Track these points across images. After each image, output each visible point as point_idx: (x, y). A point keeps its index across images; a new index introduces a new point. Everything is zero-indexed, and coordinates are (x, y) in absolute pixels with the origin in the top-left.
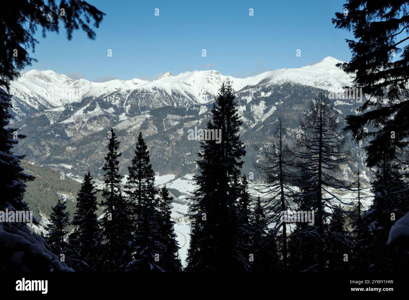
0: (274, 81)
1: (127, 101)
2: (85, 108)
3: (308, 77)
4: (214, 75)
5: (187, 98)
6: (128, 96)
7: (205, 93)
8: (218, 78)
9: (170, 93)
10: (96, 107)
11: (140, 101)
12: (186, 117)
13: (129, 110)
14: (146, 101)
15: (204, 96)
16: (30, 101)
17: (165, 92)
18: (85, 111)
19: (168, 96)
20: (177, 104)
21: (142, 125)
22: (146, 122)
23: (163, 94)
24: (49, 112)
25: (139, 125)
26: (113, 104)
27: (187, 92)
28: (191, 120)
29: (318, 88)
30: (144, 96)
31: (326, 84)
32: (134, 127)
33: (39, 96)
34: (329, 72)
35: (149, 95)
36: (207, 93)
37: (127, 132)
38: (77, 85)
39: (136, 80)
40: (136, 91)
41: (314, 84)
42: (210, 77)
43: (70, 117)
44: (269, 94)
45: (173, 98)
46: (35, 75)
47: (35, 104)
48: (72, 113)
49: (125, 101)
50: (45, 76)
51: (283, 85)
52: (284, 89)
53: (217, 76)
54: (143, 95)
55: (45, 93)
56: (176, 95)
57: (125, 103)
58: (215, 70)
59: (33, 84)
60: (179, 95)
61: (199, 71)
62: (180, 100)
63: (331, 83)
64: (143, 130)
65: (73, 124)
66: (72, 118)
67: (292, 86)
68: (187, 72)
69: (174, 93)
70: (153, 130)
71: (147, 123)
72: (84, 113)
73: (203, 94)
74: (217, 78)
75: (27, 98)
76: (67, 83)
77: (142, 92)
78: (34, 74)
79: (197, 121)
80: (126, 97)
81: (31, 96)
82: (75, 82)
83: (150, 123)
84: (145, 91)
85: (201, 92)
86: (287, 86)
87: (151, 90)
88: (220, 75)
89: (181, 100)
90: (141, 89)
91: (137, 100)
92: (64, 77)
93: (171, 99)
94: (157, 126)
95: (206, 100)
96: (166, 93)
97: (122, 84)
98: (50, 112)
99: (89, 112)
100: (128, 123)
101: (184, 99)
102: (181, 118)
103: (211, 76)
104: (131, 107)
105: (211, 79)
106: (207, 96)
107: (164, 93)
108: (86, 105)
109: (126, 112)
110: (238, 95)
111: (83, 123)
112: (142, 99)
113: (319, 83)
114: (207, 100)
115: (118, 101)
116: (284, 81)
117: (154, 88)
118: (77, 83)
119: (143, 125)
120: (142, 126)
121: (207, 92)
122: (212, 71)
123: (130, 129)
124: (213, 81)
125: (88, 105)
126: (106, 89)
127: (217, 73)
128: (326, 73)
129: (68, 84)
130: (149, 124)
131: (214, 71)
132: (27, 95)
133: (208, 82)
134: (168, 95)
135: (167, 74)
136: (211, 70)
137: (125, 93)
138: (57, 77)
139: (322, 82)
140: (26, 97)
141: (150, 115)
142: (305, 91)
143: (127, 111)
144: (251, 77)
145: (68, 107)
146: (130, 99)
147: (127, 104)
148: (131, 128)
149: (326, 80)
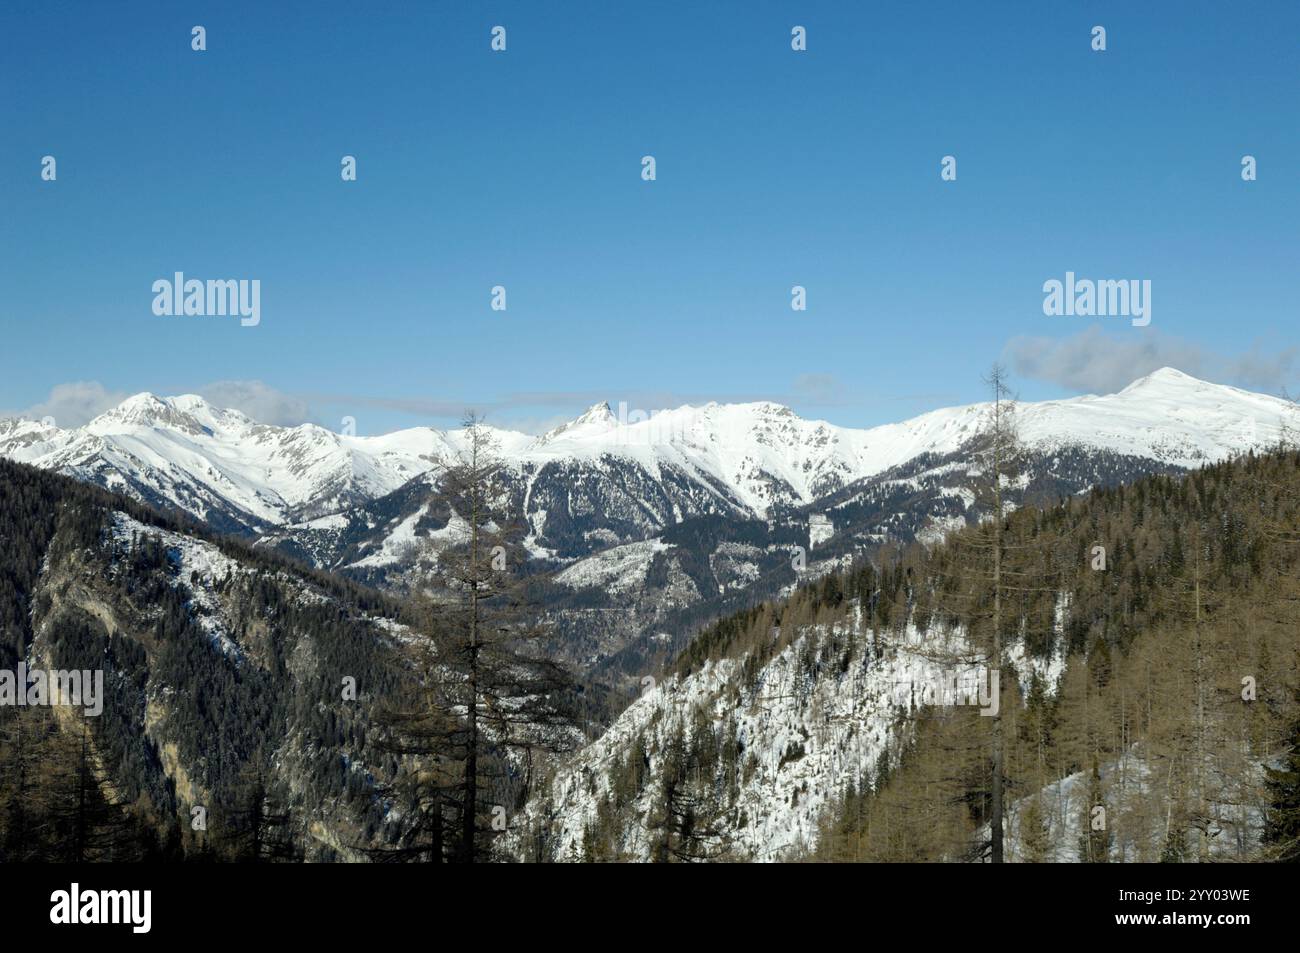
1: (530, 499)
2: (415, 518)
3: (1124, 431)
4: (774, 417)
5: (708, 490)
6: (531, 482)
7: (756, 473)
8: (789, 426)
9: (657, 475)
10: (450, 517)
11: (570, 498)
12: (772, 548)
13: (545, 524)
14: (589, 499)
15: (755, 483)
16: (180, 497)
17: (639, 469)
18: (421, 529)
19: (650, 483)
20: (683, 508)
21: (648, 572)
22: (658, 564)
23: (638, 478)
24: (301, 530)
25: (639, 575)
26: (491, 507)
27: (703, 472)
28: (817, 559)
29: (1171, 465)
30: (579, 483)
31: (1189, 452)
32: (627, 580)
33: (194, 479)
34: (1181, 414)
35: (597, 481)
36: (763, 474)
37: (608, 595)
38: (296, 444)
40: (552, 468)
41: (1150, 450)
42: (763, 425)
43: (381, 548)
45: (669, 490)
46: (152, 410)
47: (195, 505)
48: (379, 535)
49: (527, 499)
50: (185, 414)
51: (1060, 454)
52: (1065, 466)
53: (784, 420)
54: (577, 479)
55: (207, 470)
56: (674, 480)
57: (526, 504)
58: (774, 402)
59: (165, 439)
60: (683, 481)
61: (724, 405)
62: (689, 497)
63: (1199, 448)
64: (656, 589)
65: (394, 568)
66: (386, 550)
67: (1090, 456)
68: (682, 407)
69: (667, 475)
70: (685, 588)
71: (660, 566)
72: (416, 534)
73: (749, 477)
74: (785, 427)
75: (169, 486)
76: (256, 438)
77: (574, 470)
78: (146, 407)
79: (834, 562)
80: (525, 485)
81: (178, 479)
82: (283, 436)
83: (672, 566)
84: (581, 468)
85: (741, 472)
86: (1074, 457)
87: (599, 465)
88: (792, 418)
89: (691, 494)
90: (568, 461)
91: (563, 495)
92: (238, 418)
93: (660, 492)
94: (692, 575)
95: (761, 496)
96: (644, 474)
97: (439, 442)
98: (306, 532)
99: (435, 534)
100: (600, 568)
101: (700, 492)
102: (759, 553)
103: (766, 421)
104: (549, 516)
105: (768, 429)
106: (763, 483)
107: (639, 475)
108: (417, 509)
109: (534, 533)
110: (920, 483)
111: (427, 565)
112: (576, 492)
113: (1165, 449)
114: (766, 496)
115: (503, 499)
116: (1056, 443)
117: (604, 456)
118: (293, 438)
119: (652, 574)
120: (648, 575)
121: (761, 472)
122: (768, 406)
123: (615, 586)
124: (774, 437)
125: (424, 510)
126: (389, 456)
127: (784, 412)
128: (1172, 419)
129: (261, 441)
130: (668, 568)
131: (773, 406)
132: (166, 478)
133: (759, 441)
134: (651, 479)
135: (598, 412)
136: (766, 403)
137: (520, 474)
138: (215, 417)
139: (1172, 445)
140: (164, 484)
141: (663, 542)
142: (1138, 472)
143: (539, 531)
144: (892, 425)
145: (355, 516)
146: (540, 492)
147: (533, 509)
148: (617, 583)
149: (1182, 439)
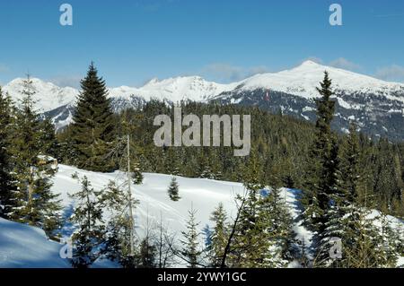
0: (246, 88)
2: (57, 117)
3: (282, 83)
8: (202, 84)
10: (67, 117)
18: (57, 121)
27: (167, 100)
29: (289, 94)
31: (300, 89)
34: (305, 76)
38: (62, 94)
39: (123, 87)
41: (286, 89)
44: (239, 100)
51: (254, 91)
52: (254, 95)
53: (201, 82)
63: (304, 88)
67: (263, 91)
74: (200, 84)
76: (52, 92)
77: (119, 100)
82: (60, 91)
84: (122, 99)
86: (259, 92)
88: (204, 81)
92: (51, 85)
99: (60, 122)
103: (194, 82)
105: (194, 85)
113: (292, 89)
116: (255, 88)
117: (132, 95)
118: (62, 91)
125: (61, 114)
127: (201, 79)
128: (302, 78)
131: (197, 77)
135: (154, 80)
136: (194, 77)
138: (43, 85)
139: (295, 87)
142: (275, 97)
149: (300, 85)
